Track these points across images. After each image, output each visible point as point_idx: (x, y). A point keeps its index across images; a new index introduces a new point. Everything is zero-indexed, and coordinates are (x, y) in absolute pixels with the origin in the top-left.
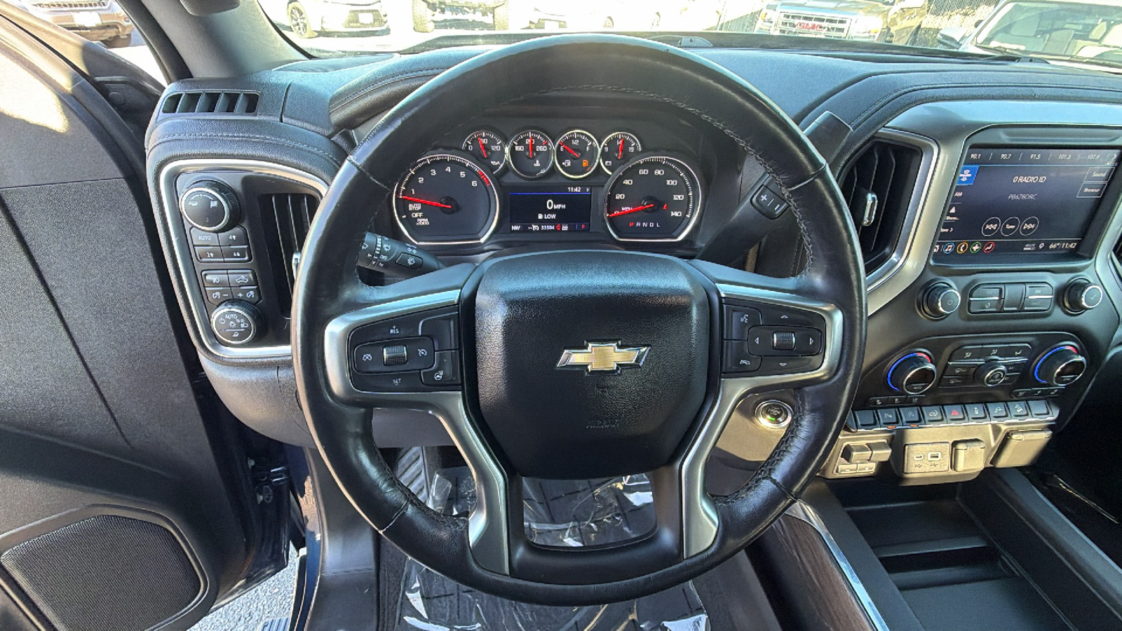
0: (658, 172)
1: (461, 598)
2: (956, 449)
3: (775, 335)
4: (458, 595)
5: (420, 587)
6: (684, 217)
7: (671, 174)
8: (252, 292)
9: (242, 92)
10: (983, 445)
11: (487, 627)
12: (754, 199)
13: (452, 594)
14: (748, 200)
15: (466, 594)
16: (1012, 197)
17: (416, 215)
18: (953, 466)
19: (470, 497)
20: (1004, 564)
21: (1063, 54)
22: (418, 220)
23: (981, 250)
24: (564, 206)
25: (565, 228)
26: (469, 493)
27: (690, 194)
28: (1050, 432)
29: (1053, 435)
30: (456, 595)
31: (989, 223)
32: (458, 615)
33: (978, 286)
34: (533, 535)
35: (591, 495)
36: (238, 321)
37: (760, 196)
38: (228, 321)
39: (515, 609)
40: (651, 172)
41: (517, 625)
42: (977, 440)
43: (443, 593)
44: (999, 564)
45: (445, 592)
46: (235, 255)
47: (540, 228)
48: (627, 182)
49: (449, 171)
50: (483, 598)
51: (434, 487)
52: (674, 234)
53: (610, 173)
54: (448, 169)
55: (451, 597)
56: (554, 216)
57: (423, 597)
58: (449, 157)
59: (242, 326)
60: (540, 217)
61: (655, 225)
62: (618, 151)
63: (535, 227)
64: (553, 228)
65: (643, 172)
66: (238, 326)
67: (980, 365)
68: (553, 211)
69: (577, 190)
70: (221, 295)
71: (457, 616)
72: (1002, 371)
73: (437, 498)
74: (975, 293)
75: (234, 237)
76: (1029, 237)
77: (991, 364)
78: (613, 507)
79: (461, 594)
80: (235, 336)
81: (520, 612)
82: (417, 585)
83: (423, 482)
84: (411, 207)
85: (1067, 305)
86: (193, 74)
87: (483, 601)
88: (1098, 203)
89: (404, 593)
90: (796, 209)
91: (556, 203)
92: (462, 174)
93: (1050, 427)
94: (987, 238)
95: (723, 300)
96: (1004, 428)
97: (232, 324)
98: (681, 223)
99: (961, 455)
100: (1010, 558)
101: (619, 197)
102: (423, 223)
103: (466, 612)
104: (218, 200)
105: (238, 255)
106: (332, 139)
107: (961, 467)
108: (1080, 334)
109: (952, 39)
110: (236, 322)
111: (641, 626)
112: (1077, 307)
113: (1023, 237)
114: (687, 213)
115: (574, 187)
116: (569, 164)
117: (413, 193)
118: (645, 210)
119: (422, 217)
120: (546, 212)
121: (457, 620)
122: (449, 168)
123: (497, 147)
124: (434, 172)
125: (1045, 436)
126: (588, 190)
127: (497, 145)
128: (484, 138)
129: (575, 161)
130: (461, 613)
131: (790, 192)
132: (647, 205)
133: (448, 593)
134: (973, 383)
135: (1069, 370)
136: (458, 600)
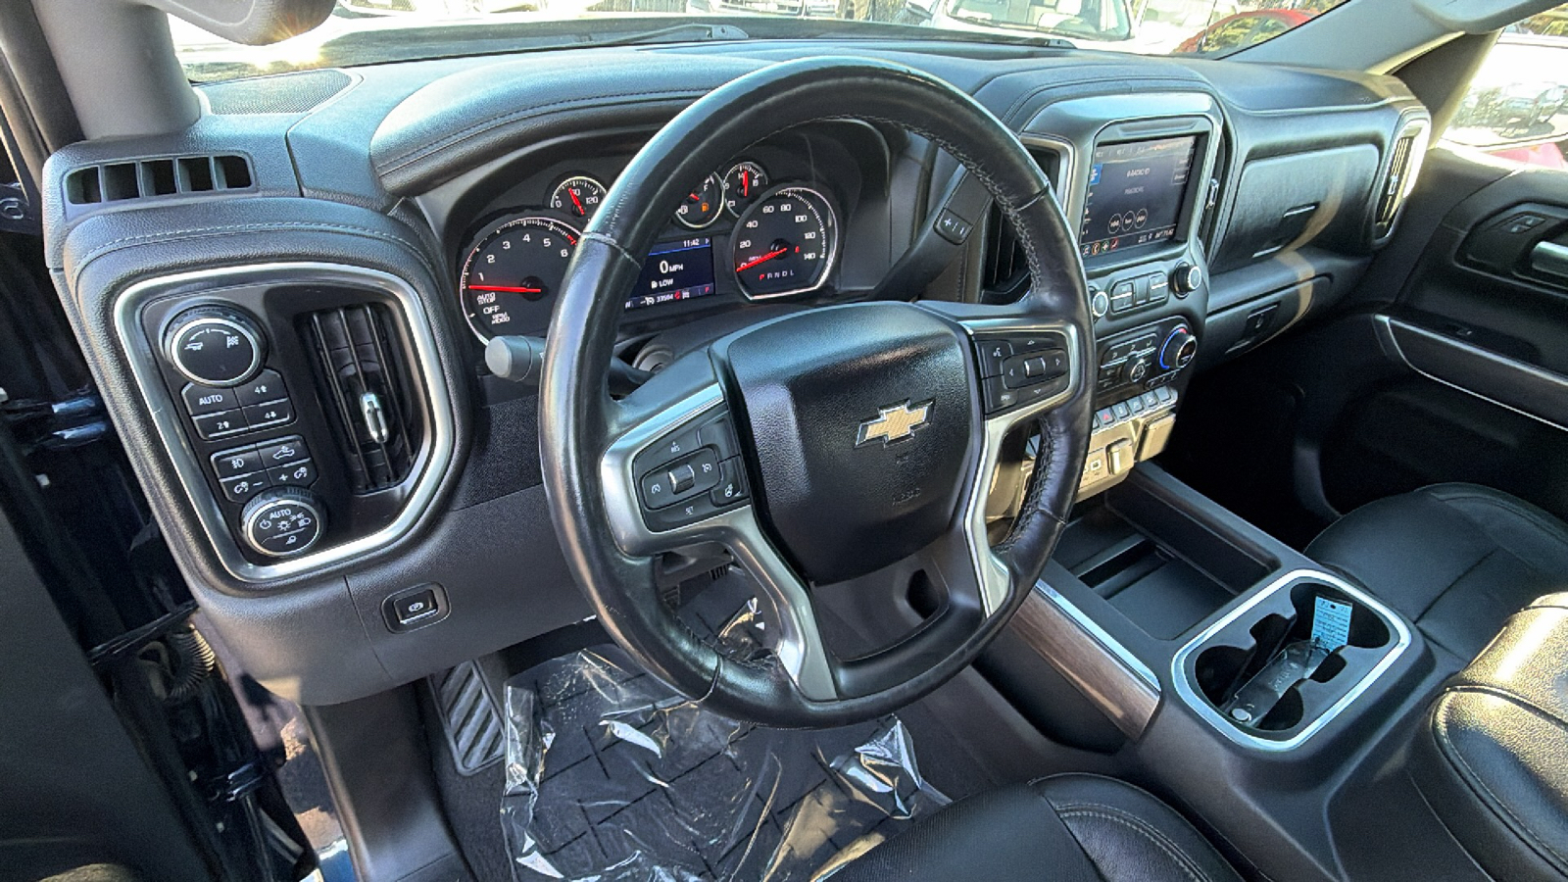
0: (785, 208)
1: (598, 833)
2: (1111, 453)
3: (1026, 363)
4: (592, 829)
5: (536, 844)
6: (818, 257)
7: (798, 209)
8: (303, 470)
9: (175, 156)
10: (1130, 442)
11: (649, 851)
12: (938, 226)
13: (584, 833)
14: (930, 227)
15: (604, 824)
16: (1128, 192)
17: (490, 310)
18: (1111, 470)
19: (561, 701)
20: (1162, 553)
21: (1025, 22)
22: (493, 317)
23: (1109, 249)
24: (681, 267)
25: (686, 295)
26: (559, 696)
27: (822, 230)
28: (1174, 415)
29: (1177, 418)
30: (590, 831)
31: (1113, 221)
32: (605, 854)
33: (1115, 285)
34: (662, 716)
35: (717, 641)
36: (294, 518)
37: (944, 219)
38: (276, 521)
39: (676, 813)
40: (777, 208)
41: (687, 831)
42: (1123, 439)
43: (570, 837)
44: (1157, 553)
45: (573, 833)
46: (267, 416)
47: (656, 299)
48: (750, 225)
49: (528, 240)
50: (627, 817)
51: (508, 705)
52: (811, 281)
53: (737, 216)
54: (527, 238)
55: (585, 837)
56: (670, 282)
57: (544, 855)
58: (524, 221)
59: (302, 523)
60: (654, 285)
61: (789, 273)
62: (742, 187)
63: (649, 300)
64: (671, 297)
65: (767, 209)
66: (295, 525)
67: (1125, 363)
68: (669, 275)
69: (695, 243)
70: (250, 486)
71: (604, 857)
72: (1142, 364)
73: (518, 718)
74: (1114, 293)
75: (264, 389)
76: (1142, 229)
77: (1133, 360)
78: (748, 646)
79: (596, 827)
80: (290, 541)
81: (685, 815)
82: (529, 843)
83: (488, 704)
84: (481, 299)
85: (1177, 289)
86: (85, 134)
87: (629, 821)
88: (1185, 187)
89: (514, 862)
90: (1023, 229)
91: (671, 264)
92: (547, 242)
93: (1172, 411)
94: (1114, 235)
95: (973, 338)
96: (1142, 421)
97: (284, 526)
98: (817, 266)
99: (1116, 456)
100: (1166, 545)
101: (744, 244)
102: (501, 320)
103: (613, 847)
104: (238, 333)
105: (273, 414)
106: (391, 214)
107: (1118, 469)
108: (1188, 316)
109: (922, 9)
110: (289, 521)
111: (831, 765)
112: (1185, 289)
113: (1138, 230)
114: (821, 253)
115: (691, 240)
116: (686, 211)
117: (482, 278)
118: (779, 257)
119: (499, 312)
120: (660, 277)
121: (607, 861)
122: (528, 235)
123: (593, 199)
124: (507, 245)
125: (1171, 419)
126: (707, 241)
127: (593, 196)
128: (574, 188)
129: (692, 205)
130: (607, 850)
131: (1019, 212)
132: (779, 250)
133: (578, 835)
134: (1121, 382)
135: (1186, 351)
136: (596, 836)
